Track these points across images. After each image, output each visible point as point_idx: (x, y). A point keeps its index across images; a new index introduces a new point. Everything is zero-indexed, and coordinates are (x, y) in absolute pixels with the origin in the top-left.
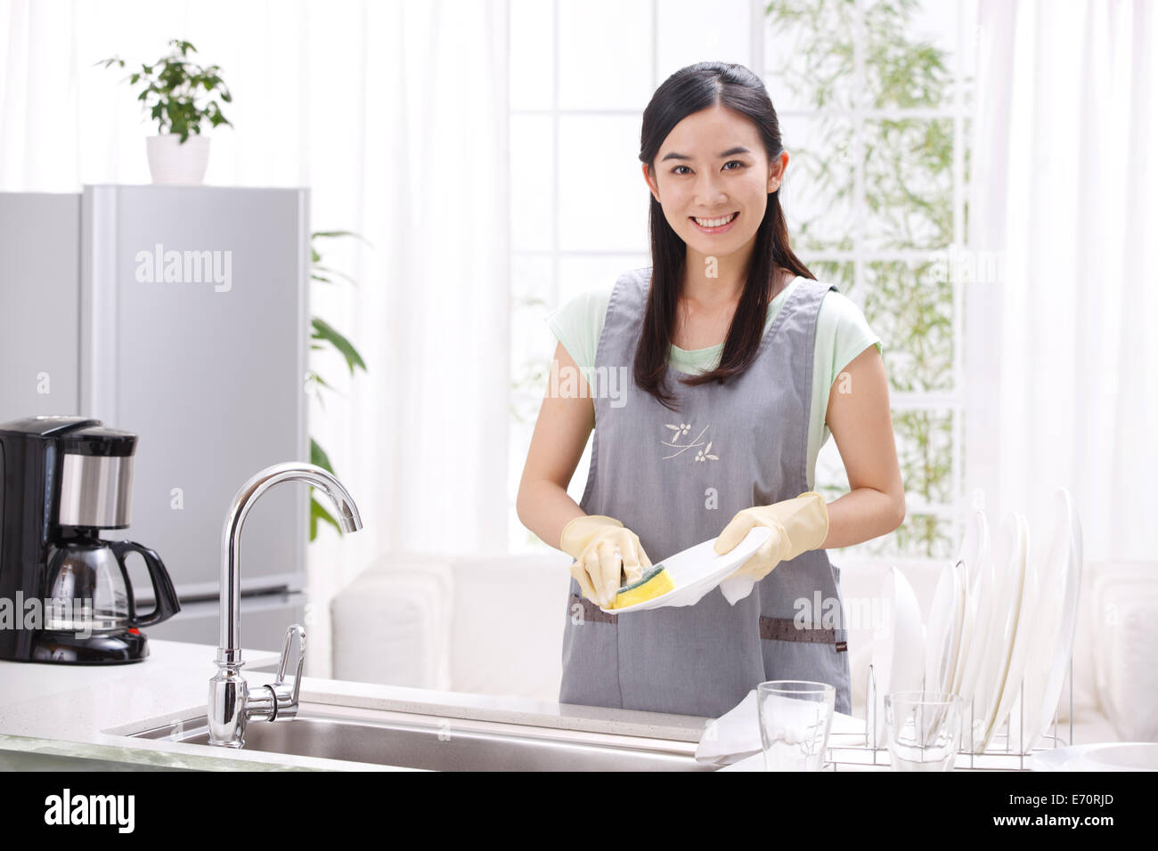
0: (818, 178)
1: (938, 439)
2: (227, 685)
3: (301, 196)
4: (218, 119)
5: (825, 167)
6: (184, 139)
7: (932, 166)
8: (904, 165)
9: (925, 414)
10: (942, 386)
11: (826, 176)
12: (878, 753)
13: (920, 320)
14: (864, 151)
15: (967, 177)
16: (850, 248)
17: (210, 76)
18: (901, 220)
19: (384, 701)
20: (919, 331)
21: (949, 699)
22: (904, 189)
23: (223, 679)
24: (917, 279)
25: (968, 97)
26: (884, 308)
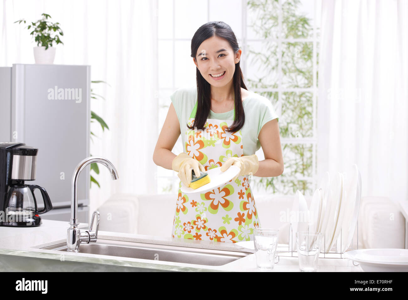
0: (265, 63)
1: (307, 154)
2: (74, 231)
3: (88, 68)
4: (58, 41)
5: (268, 59)
6: (47, 48)
7: (305, 59)
8: (295, 58)
9: (303, 146)
10: (309, 136)
11: (268, 62)
12: (293, 253)
13: (301, 113)
14: (281, 53)
15: (318, 63)
16: (277, 87)
17: (56, 26)
18: (294, 78)
19: (124, 238)
20: (300, 117)
21: (317, 233)
22: (295, 67)
23: (72, 229)
24: (300, 99)
25: (318, 35)
26: (288, 108)
